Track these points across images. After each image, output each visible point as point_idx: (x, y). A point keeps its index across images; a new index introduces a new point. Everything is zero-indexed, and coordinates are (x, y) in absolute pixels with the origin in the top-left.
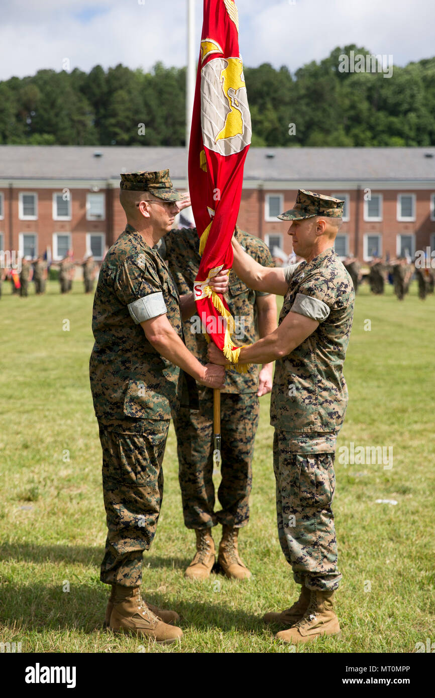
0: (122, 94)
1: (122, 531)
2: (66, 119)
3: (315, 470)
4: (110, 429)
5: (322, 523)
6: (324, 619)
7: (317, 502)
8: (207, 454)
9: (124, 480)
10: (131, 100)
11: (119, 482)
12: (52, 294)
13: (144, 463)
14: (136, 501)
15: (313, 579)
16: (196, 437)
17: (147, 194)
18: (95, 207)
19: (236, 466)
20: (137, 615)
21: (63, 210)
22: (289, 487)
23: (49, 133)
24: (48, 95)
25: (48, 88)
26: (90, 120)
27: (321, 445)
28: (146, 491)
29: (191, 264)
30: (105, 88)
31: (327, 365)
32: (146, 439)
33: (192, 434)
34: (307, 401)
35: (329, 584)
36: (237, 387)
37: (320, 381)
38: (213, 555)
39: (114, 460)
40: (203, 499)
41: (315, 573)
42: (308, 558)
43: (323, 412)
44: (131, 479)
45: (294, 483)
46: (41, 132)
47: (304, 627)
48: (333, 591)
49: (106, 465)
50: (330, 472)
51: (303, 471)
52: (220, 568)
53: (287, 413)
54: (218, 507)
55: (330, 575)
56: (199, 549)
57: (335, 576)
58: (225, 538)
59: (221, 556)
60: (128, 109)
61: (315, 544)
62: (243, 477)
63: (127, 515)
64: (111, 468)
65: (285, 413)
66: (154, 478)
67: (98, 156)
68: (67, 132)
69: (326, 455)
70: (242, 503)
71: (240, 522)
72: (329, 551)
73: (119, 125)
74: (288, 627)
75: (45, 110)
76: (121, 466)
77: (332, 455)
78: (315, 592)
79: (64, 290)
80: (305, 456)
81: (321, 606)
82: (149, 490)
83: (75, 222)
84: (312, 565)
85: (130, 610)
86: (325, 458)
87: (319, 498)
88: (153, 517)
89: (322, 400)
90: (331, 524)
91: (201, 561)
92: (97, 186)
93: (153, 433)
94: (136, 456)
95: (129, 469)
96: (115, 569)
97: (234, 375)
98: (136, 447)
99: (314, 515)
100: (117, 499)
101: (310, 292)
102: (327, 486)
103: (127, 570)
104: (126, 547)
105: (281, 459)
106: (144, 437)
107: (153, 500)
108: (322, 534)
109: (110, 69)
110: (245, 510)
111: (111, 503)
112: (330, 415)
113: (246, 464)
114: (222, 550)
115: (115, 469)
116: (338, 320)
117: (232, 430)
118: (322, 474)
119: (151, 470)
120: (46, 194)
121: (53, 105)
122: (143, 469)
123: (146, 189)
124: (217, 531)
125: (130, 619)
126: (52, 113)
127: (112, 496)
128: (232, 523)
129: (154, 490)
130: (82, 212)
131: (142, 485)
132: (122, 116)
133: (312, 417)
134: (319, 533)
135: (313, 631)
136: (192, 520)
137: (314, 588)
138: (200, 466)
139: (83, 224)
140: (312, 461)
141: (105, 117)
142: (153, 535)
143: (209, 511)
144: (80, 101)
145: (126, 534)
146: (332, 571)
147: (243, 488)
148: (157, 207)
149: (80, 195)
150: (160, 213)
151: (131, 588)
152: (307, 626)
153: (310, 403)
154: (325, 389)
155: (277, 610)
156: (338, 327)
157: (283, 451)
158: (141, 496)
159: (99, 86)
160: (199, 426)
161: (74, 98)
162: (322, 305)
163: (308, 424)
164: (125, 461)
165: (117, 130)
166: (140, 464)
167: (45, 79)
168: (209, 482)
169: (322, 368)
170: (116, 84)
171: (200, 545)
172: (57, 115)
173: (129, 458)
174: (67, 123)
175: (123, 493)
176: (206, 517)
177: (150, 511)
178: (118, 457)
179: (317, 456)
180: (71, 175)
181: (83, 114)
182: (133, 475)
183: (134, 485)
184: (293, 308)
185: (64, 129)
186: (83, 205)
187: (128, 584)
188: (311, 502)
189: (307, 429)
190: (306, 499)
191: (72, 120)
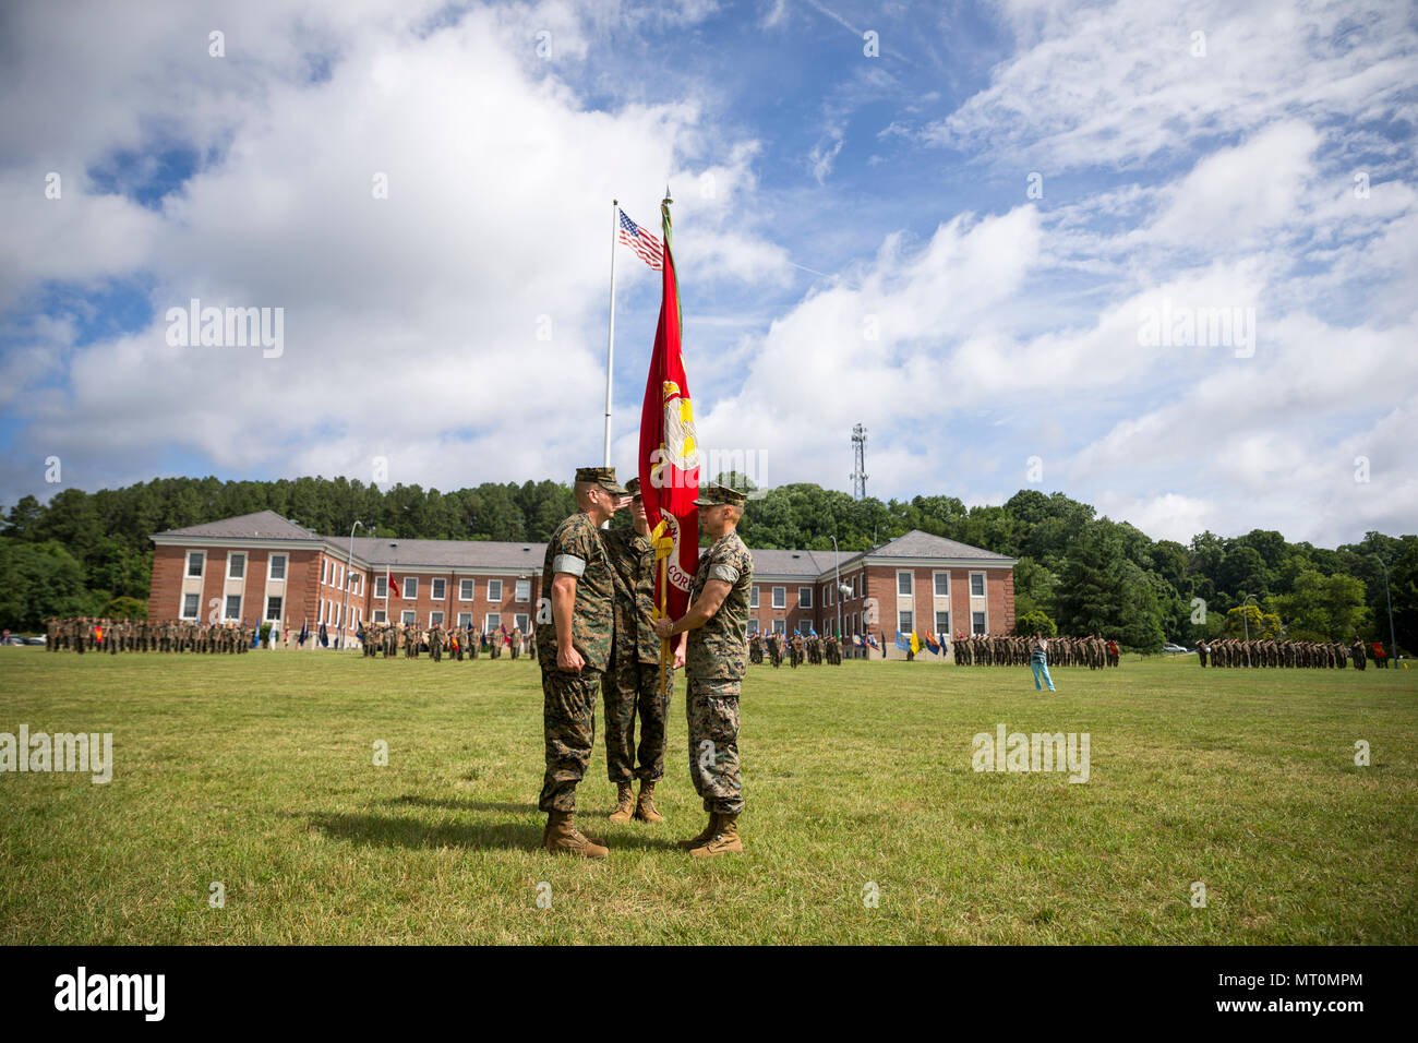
0: (548, 503)
1: (559, 762)
2: (501, 522)
3: (723, 708)
4: (552, 675)
5: (729, 756)
6: (730, 839)
7: (725, 736)
8: (630, 717)
9: (563, 718)
10: (556, 509)
11: (558, 720)
12: (484, 659)
13: (580, 704)
14: (573, 737)
15: (721, 804)
16: (621, 701)
17: (596, 485)
18: (522, 592)
19: (654, 727)
20: (570, 837)
21: (495, 594)
22: (701, 725)
23: (486, 533)
24: (487, 503)
25: (489, 498)
26: (520, 524)
27: (728, 689)
28: (581, 728)
29: (621, 557)
30: (534, 500)
31: (734, 623)
32: (582, 684)
33: (617, 698)
34: (718, 653)
35: (735, 808)
36: (656, 658)
37: (728, 637)
38: (632, 805)
39: (555, 701)
40: (626, 756)
41: (723, 798)
42: (717, 785)
43: (729, 661)
44: (568, 716)
45: (706, 721)
46: (481, 532)
47: (713, 846)
48: (737, 815)
49: (547, 706)
50: (735, 712)
51: (714, 710)
52: (639, 815)
53: (701, 664)
54: (637, 764)
55: (735, 801)
56: (620, 800)
57: (739, 802)
58: (643, 790)
59: (639, 806)
60: (553, 516)
61: (723, 774)
62: (659, 736)
63: (564, 749)
64: (552, 708)
65: (699, 664)
66: (588, 717)
67: (527, 550)
68: (503, 532)
69: (732, 696)
70: (658, 760)
71: (655, 777)
72: (735, 780)
73: (544, 528)
74: (700, 846)
75: (485, 515)
76: (561, 705)
77: (737, 697)
78: (722, 815)
79: (493, 657)
80: (715, 698)
81: (727, 828)
82: (584, 728)
83: (505, 604)
84: (720, 791)
85: (565, 832)
86: (731, 700)
87: (726, 733)
88: (587, 752)
89: (730, 652)
90: (737, 759)
91: (622, 809)
92: (525, 574)
93: (588, 679)
94: (573, 697)
95: (568, 709)
96: (552, 797)
97: (654, 648)
98: (574, 690)
99: (722, 748)
100: (556, 735)
101: (722, 560)
102: (733, 723)
103: (563, 797)
104: (562, 776)
105: (694, 702)
106: (579, 681)
107: (587, 737)
108: (729, 765)
109: (540, 483)
110: (660, 767)
111: (551, 739)
112: (736, 665)
113: (663, 725)
114: (640, 801)
115: (556, 709)
116: (744, 585)
117: (652, 696)
118: (730, 714)
119: (586, 711)
120: (482, 580)
121: (491, 511)
122: (579, 708)
123: (595, 480)
124: (636, 785)
125: (564, 840)
126: (490, 517)
127: (551, 732)
128: (649, 777)
129: (588, 728)
130: (511, 595)
131: (578, 723)
132: (547, 520)
133: (722, 666)
134: (726, 764)
135: (719, 849)
136: (615, 775)
137: (722, 812)
138: (624, 726)
139: (511, 606)
140: (721, 702)
141: (534, 521)
142: (586, 767)
143: (630, 767)
144: (514, 508)
145: (563, 765)
146: (736, 796)
147: (659, 747)
148: (603, 495)
149: (510, 582)
150: (605, 500)
151: (566, 813)
152: (715, 845)
153: (720, 655)
154: (732, 644)
155: (689, 839)
156: (744, 591)
157: (696, 695)
158: (577, 732)
159: (530, 498)
160: (624, 692)
161: (509, 506)
162: (734, 570)
163: (719, 672)
164: (564, 701)
165: (543, 532)
166: (576, 704)
167: (487, 490)
168: (631, 741)
169: (731, 626)
170: (544, 496)
171: (622, 797)
172: (494, 519)
173: (567, 699)
174: (503, 526)
175: (562, 729)
176: (627, 772)
177: (585, 746)
178: (559, 699)
179: (724, 698)
180: (503, 566)
181: (516, 519)
182: (570, 713)
183: (571, 723)
184: (710, 577)
185: (499, 530)
186: (512, 590)
187: (563, 809)
188: (720, 736)
189: (717, 676)
190: (716, 734)
191: (507, 524)
